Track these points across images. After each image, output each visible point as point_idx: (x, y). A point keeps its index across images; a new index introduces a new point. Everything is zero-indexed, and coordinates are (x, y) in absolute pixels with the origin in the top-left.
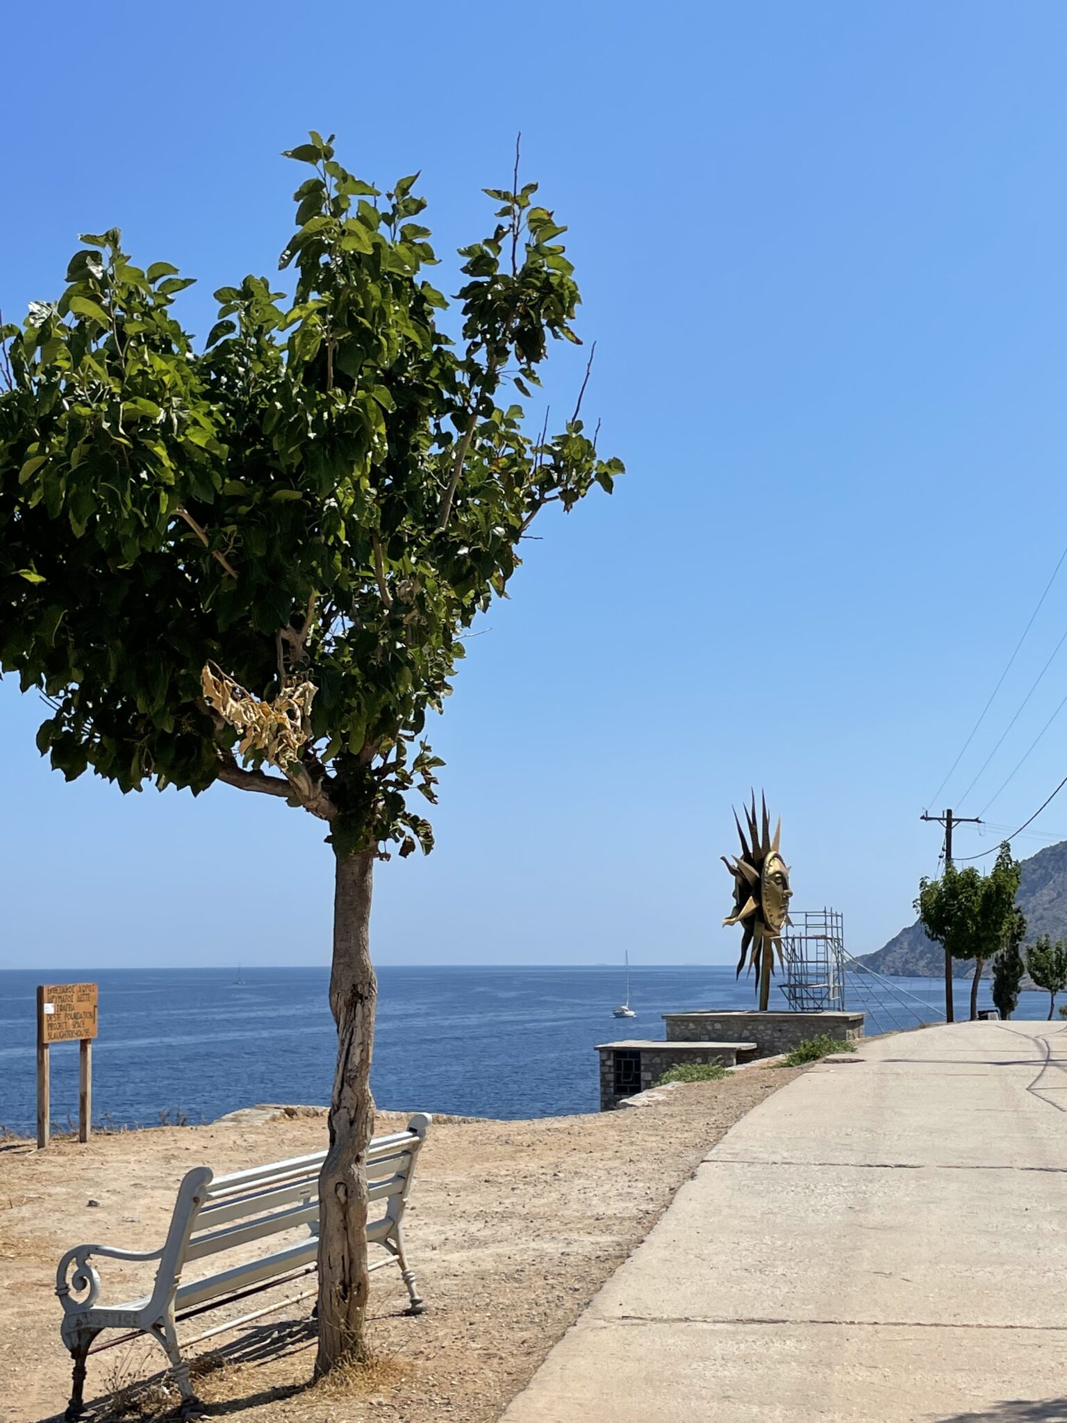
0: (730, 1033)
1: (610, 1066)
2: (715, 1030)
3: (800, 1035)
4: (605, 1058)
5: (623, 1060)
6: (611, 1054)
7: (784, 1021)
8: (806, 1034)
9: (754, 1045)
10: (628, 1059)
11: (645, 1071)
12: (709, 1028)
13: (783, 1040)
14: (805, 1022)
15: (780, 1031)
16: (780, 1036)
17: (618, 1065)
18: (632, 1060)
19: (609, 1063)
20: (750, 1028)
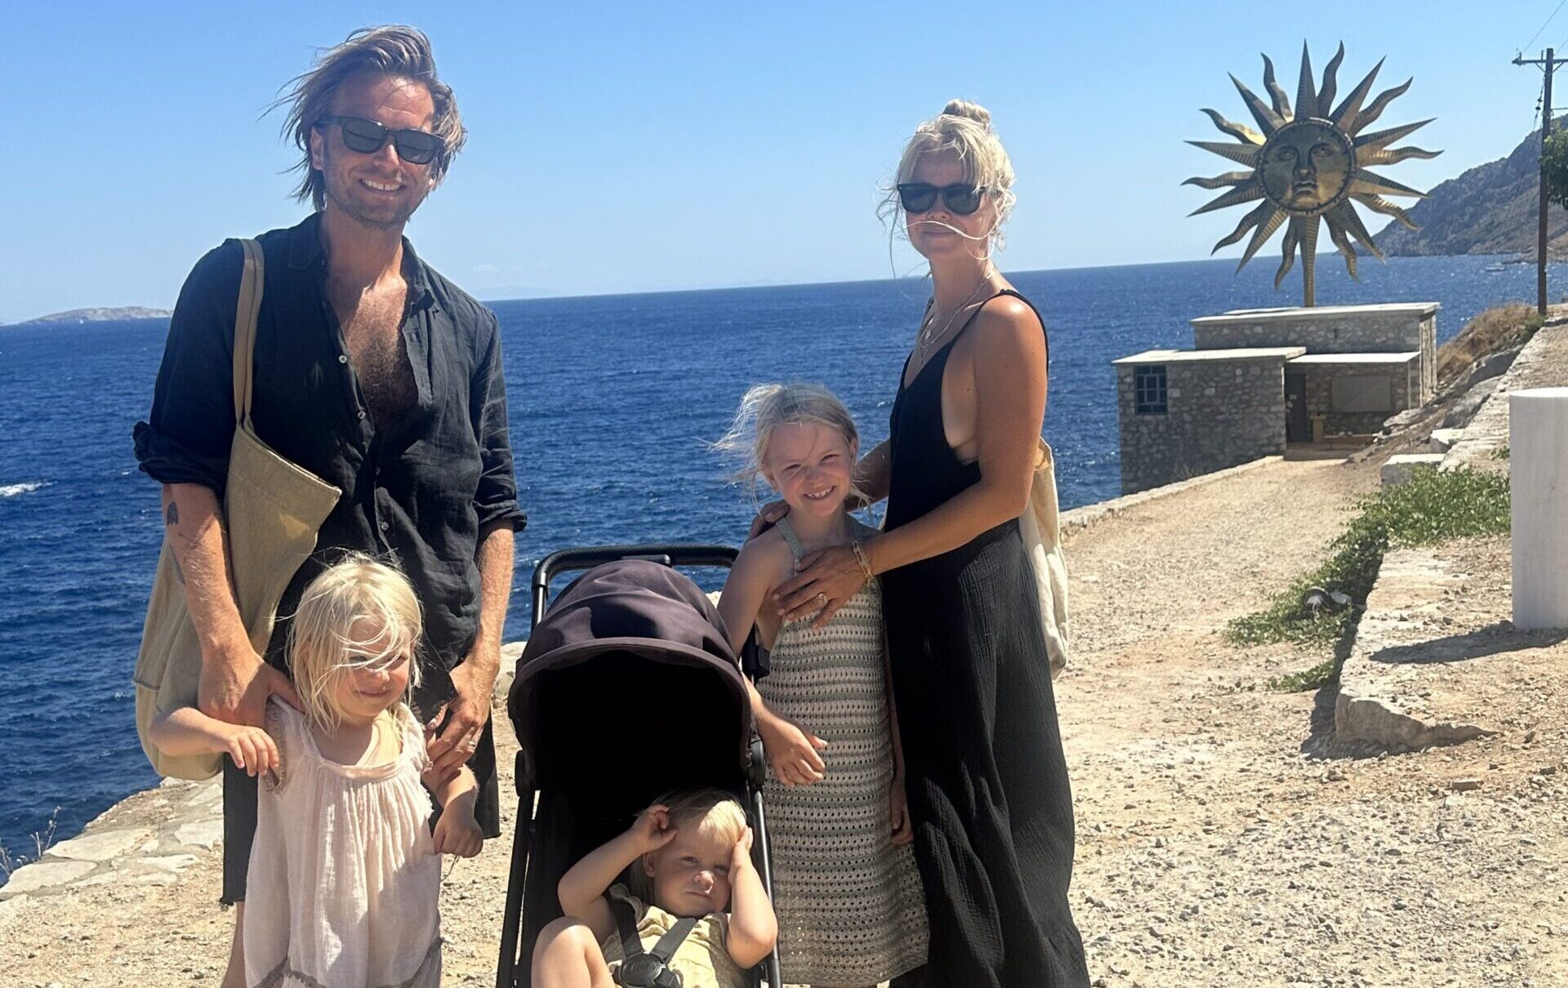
0: (1273, 336)
1: (1130, 384)
2: (1255, 335)
3: (1360, 334)
4: (1123, 374)
5: (1146, 376)
6: (1130, 370)
7: (1341, 319)
8: (1368, 333)
9: (1303, 349)
10: (1151, 375)
11: (1172, 387)
12: (1248, 332)
13: (1339, 341)
14: (1368, 318)
15: (1336, 331)
16: (1336, 336)
17: (1139, 382)
18: (1157, 376)
19: (1128, 380)
20: (1298, 329)
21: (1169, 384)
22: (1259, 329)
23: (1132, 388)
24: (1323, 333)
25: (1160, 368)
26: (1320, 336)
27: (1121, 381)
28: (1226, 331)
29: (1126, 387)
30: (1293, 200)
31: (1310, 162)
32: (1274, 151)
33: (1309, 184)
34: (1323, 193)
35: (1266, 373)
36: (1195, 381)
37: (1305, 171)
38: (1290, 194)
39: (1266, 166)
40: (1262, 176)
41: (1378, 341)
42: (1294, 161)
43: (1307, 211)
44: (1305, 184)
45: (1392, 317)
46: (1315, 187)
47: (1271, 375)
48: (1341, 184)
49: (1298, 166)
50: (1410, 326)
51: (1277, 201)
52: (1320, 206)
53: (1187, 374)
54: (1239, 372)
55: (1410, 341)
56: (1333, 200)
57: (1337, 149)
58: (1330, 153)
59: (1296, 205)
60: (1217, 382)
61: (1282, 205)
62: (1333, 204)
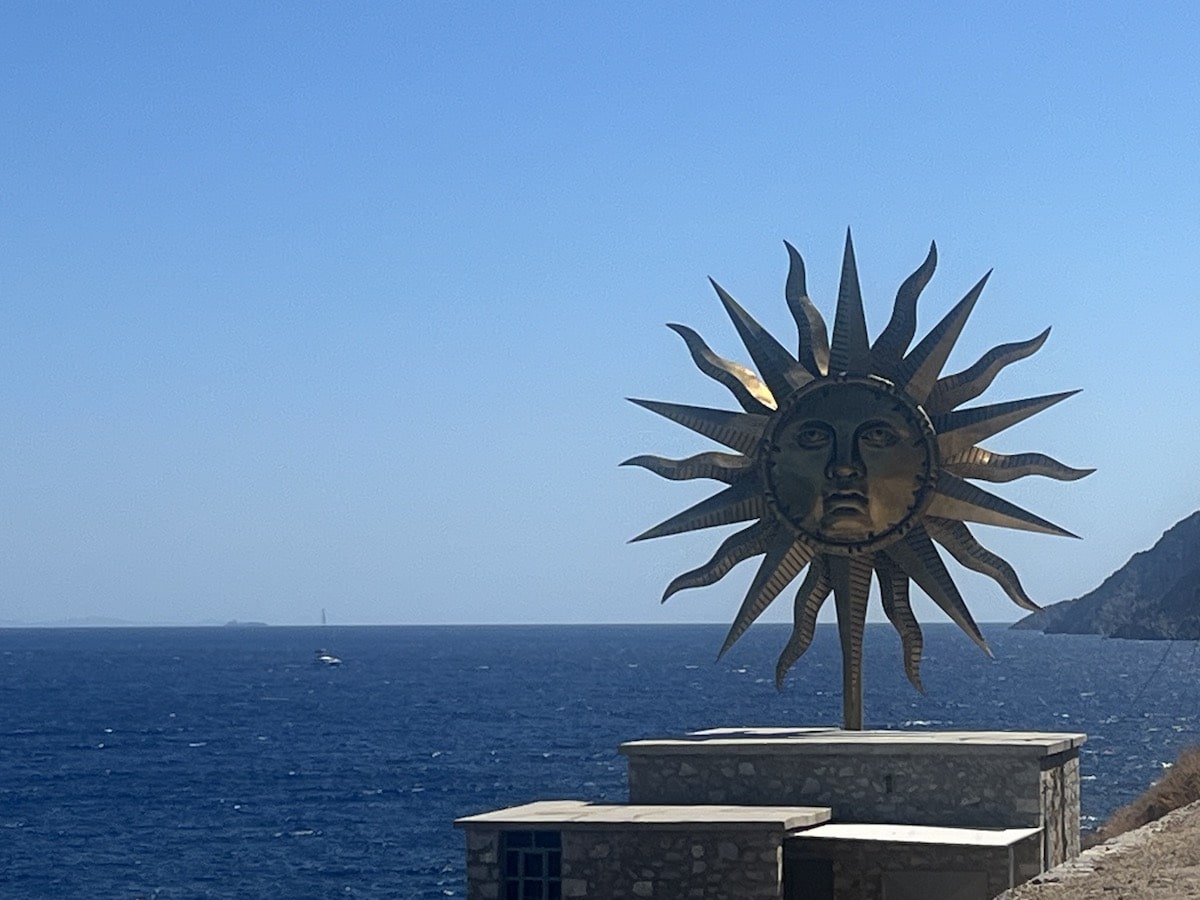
0: (775, 784)
1: (490, 866)
3: (933, 787)
4: (478, 846)
5: (522, 851)
6: (493, 838)
7: (898, 757)
8: (947, 787)
9: (825, 812)
10: (534, 850)
11: (570, 876)
12: (728, 772)
13: (895, 799)
14: (948, 758)
15: (888, 778)
16: (889, 790)
17: (509, 863)
18: (543, 851)
19: (489, 857)
20: (819, 772)
21: (566, 868)
22: (748, 768)
23: (496, 873)
24: (864, 782)
25: (549, 834)
26: (859, 788)
27: (474, 860)
28: (687, 768)
29: (481, 872)
30: (824, 524)
31: (856, 454)
32: (793, 429)
33: (854, 497)
34: (879, 515)
35: (749, 856)
36: (617, 866)
37: (847, 472)
38: (818, 511)
39: (776, 457)
40: (770, 475)
41: (965, 802)
42: (827, 451)
43: (849, 544)
44: (849, 495)
45: (991, 757)
46: (865, 502)
47: (758, 859)
48: (912, 500)
49: (833, 461)
50: (1021, 777)
51: (796, 522)
52: (873, 538)
53: (601, 851)
54: (697, 851)
55: (1023, 805)
56: (895, 529)
57: (904, 433)
58: (893, 440)
59: (830, 534)
60: (656, 870)
61: (806, 532)
62: (897, 537)
